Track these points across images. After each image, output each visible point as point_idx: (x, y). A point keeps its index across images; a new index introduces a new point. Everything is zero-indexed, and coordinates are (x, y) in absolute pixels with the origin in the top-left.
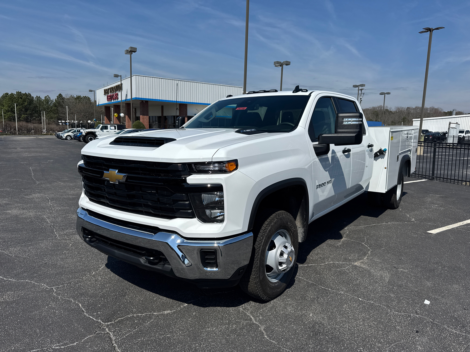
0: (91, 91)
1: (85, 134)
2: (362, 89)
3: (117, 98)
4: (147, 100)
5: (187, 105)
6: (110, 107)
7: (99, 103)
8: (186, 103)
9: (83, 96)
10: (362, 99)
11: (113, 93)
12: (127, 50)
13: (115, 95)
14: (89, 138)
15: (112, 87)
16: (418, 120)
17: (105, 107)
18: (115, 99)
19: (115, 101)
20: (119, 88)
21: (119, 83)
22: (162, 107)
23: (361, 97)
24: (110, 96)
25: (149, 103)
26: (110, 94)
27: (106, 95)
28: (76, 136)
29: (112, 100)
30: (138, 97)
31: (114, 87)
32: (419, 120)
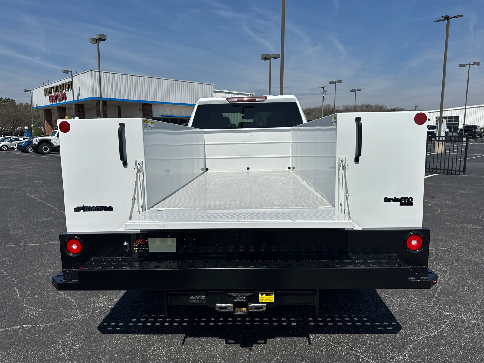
0: (26, 91)
1: (37, 143)
2: (325, 87)
3: (65, 99)
4: (106, 100)
5: (152, 104)
6: (51, 109)
7: (37, 105)
8: (151, 103)
9: (6, 99)
10: (324, 98)
11: (59, 92)
12: (94, 39)
13: (61, 95)
14: (44, 147)
15: (57, 86)
16: (437, 112)
17: (44, 109)
18: (61, 99)
19: (61, 102)
20: (69, 86)
21: (69, 80)
22: (119, 108)
23: (324, 96)
24: (54, 97)
25: (107, 104)
26: (53, 94)
27: (47, 95)
28: (21, 146)
29: (56, 101)
30: (95, 97)
31: (59, 85)
32: (439, 111)
